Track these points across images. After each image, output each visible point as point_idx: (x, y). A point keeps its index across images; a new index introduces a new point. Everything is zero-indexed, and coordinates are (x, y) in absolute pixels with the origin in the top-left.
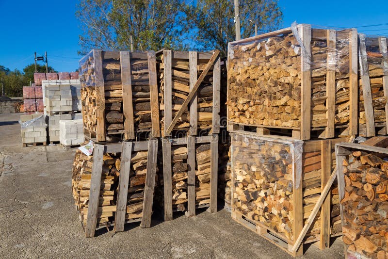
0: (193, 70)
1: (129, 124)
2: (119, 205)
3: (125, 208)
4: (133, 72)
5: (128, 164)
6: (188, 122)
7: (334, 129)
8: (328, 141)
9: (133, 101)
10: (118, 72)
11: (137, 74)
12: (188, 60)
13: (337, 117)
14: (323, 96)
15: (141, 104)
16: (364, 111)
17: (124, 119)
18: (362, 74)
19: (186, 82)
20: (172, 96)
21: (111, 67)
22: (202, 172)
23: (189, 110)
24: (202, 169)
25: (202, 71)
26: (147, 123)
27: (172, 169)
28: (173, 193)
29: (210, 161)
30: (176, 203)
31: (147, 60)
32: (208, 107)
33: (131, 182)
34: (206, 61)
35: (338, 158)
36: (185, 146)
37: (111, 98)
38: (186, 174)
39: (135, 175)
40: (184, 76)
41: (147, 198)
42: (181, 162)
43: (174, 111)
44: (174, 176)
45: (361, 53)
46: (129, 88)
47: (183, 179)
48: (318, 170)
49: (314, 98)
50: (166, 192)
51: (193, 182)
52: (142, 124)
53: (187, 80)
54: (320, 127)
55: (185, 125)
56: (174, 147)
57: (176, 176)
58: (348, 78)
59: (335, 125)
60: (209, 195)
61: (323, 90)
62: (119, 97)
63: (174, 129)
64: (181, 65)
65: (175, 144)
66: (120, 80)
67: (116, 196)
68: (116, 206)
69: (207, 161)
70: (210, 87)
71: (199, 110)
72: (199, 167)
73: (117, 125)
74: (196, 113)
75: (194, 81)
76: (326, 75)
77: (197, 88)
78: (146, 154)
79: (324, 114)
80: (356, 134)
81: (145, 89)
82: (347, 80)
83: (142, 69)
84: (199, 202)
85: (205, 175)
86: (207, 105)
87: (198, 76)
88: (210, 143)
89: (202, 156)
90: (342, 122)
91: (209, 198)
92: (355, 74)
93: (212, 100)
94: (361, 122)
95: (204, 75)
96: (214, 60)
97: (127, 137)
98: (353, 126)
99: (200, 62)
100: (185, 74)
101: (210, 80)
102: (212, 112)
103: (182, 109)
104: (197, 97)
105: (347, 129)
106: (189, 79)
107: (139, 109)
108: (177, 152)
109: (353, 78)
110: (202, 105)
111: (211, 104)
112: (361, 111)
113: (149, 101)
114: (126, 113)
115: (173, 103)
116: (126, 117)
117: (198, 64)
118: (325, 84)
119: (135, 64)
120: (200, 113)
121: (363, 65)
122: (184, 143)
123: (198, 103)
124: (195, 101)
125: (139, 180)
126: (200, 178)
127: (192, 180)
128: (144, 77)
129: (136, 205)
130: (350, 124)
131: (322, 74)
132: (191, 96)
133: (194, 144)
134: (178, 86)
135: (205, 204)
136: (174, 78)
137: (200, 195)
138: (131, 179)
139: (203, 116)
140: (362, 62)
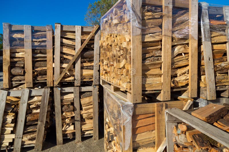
0: (78, 39)
1: (29, 77)
2: (17, 134)
3: (21, 137)
4: (34, 40)
5: (25, 105)
6: (74, 76)
7: (170, 93)
8: (163, 104)
9: (32, 60)
10: (22, 40)
11: (36, 42)
12: (74, 32)
13: (174, 81)
14: (158, 60)
15: (40, 62)
16: (205, 75)
17: (24, 72)
18: (203, 40)
19: (73, 47)
20: (61, 57)
21: (16, 36)
22: (86, 112)
23: (74, 67)
24: (86, 110)
25: (85, 40)
26: (44, 76)
27: (62, 109)
28: (63, 126)
29: (92, 104)
30: (66, 133)
31: (45, 31)
32: (90, 66)
33: (28, 118)
34: (88, 33)
35: (168, 124)
36: (72, 93)
37: (16, 58)
38: (73, 113)
39: (31, 113)
40: (71, 44)
41: (39, 130)
42: (68, 105)
43: (62, 68)
44: (64, 114)
45: (203, 20)
46: (30, 51)
47: (71, 116)
48: (152, 131)
49: (147, 62)
50: (57, 125)
51: (79, 119)
52: (40, 77)
53: (74, 47)
54: (155, 90)
55: (71, 78)
56: (63, 94)
57: (66, 114)
58: (188, 44)
59: (172, 88)
60: (92, 128)
61: (158, 55)
62: (22, 57)
63: (61, 81)
64: (69, 35)
65: (64, 92)
66: (23, 45)
67: (15, 127)
68: (14, 135)
69: (89, 104)
70: (91, 52)
71: (82, 68)
72: (83, 108)
73: (20, 76)
74: (80, 70)
75: (79, 47)
76: (161, 41)
77: (80, 52)
78: (40, 98)
79: (159, 78)
80: (196, 96)
81: (43, 52)
82: (187, 45)
83: (42, 38)
84: (85, 132)
85: (87, 114)
86: (89, 64)
87: (82, 43)
88: (92, 91)
89: (85, 101)
90: (180, 85)
91: (92, 130)
92: (195, 40)
93: (93, 61)
94: (202, 85)
95: (86, 43)
96: (94, 32)
97: (27, 85)
98: (192, 90)
99: (83, 33)
100: (72, 42)
101: (92, 46)
102: (93, 69)
103: (67, 67)
104: (80, 59)
105: (187, 91)
106: (75, 46)
107: (38, 66)
108: (65, 97)
109: (193, 44)
110: (85, 64)
111: (93, 64)
112: (202, 75)
113: (46, 61)
114: (26, 69)
115: (62, 62)
116: (26, 71)
117: (82, 35)
118: (161, 49)
119: (36, 34)
120: (83, 70)
121: (204, 32)
122: (70, 91)
123: (81, 63)
124: (79, 61)
125: (34, 117)
126: (84, 116)
127: (77, 117)
128: (43, 44)
129: (30, 135)
130: (189, 87)
131: (157, 38)
132: (75, 57)
133: (78, 92)
134: (65, 50)
135: (90, 134)
136: (62, 45)
137: (84, 127)
138: (27, 116)
139: (86, 72)
140: (204, 29)
